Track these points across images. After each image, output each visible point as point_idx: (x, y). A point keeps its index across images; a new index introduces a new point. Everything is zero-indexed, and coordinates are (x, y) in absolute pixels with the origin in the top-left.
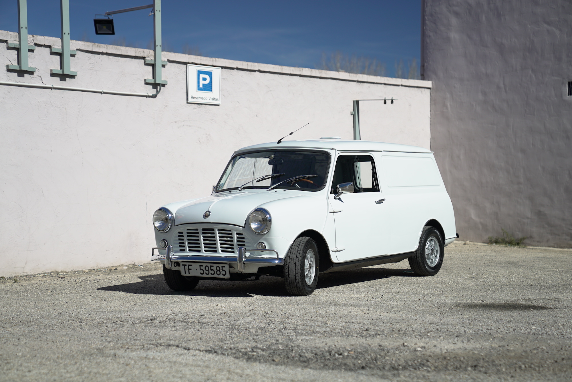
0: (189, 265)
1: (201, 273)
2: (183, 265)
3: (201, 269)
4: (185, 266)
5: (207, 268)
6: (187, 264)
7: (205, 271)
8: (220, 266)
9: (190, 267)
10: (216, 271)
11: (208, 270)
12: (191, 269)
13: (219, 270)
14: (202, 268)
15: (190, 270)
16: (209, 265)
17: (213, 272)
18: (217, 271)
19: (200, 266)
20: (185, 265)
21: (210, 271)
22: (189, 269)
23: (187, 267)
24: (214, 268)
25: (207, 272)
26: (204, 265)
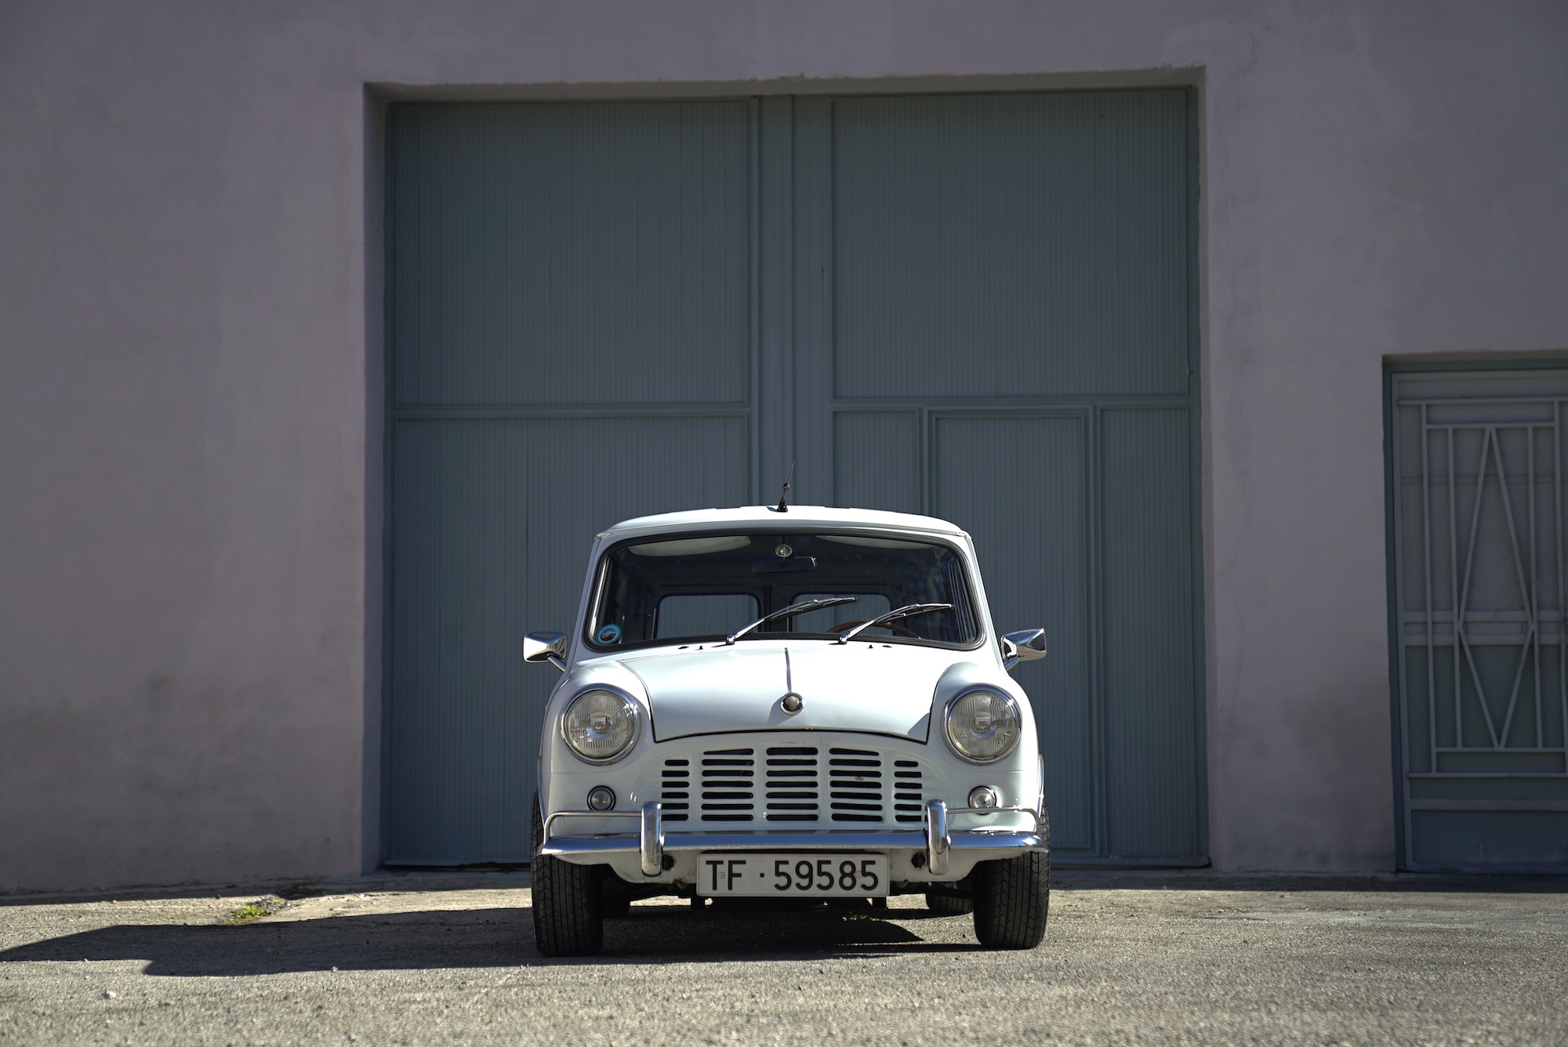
0: (731, 863)
1: (777, 886)
2: (708, 862)
3: (778, 874)
4: (719, 866)
5: (804, 870)
6: (726, 858)
7: (795, 879)
8: (858, 860)
9: (736, 869)
10: (837, 876)
11: (810, 876)
12: (739, 875)
13: (851, 875)
14: (782, 868)
15: (735, 880)
16: (813, 859)
17: (825, 881)
18: (844, 875)
19: (778, 863)
20: (715, 864)
21: (817, 879)
22: (731, 875)
23: (723, 869)
24: (834, 869)
25: (805, 882)
26: (794, 859)
